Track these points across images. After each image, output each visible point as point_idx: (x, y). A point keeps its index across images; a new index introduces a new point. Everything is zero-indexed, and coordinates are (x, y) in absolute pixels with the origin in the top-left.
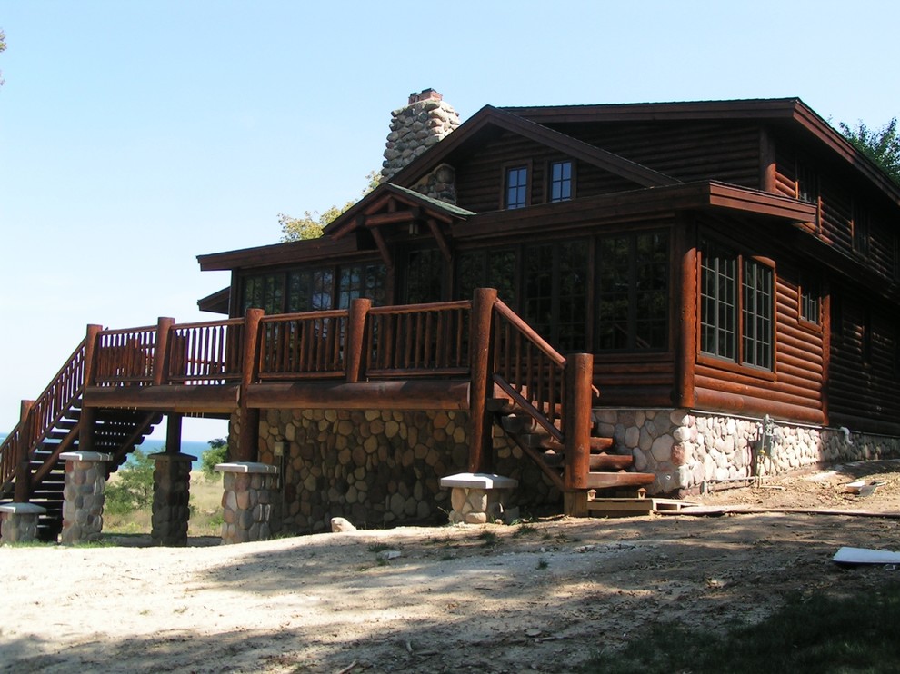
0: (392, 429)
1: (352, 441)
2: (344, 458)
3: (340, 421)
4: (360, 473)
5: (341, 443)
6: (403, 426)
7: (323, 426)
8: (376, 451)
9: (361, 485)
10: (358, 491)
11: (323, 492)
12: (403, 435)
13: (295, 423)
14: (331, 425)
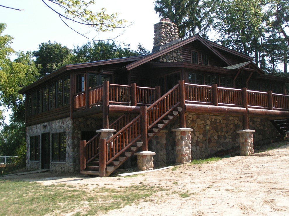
0: (236, 122)
1: (227, 125)
2: (225, 130)
3: (223, 120)
4: (229, 134)
5: (224, 126)
6: (239, 121)
7: (218, 121)
8: (233, 128)
9: (230, 137)
10: (229, 138)
11: (220, 140)
12: (239, 124)
13: (210, 120)
14: (220, 121)
